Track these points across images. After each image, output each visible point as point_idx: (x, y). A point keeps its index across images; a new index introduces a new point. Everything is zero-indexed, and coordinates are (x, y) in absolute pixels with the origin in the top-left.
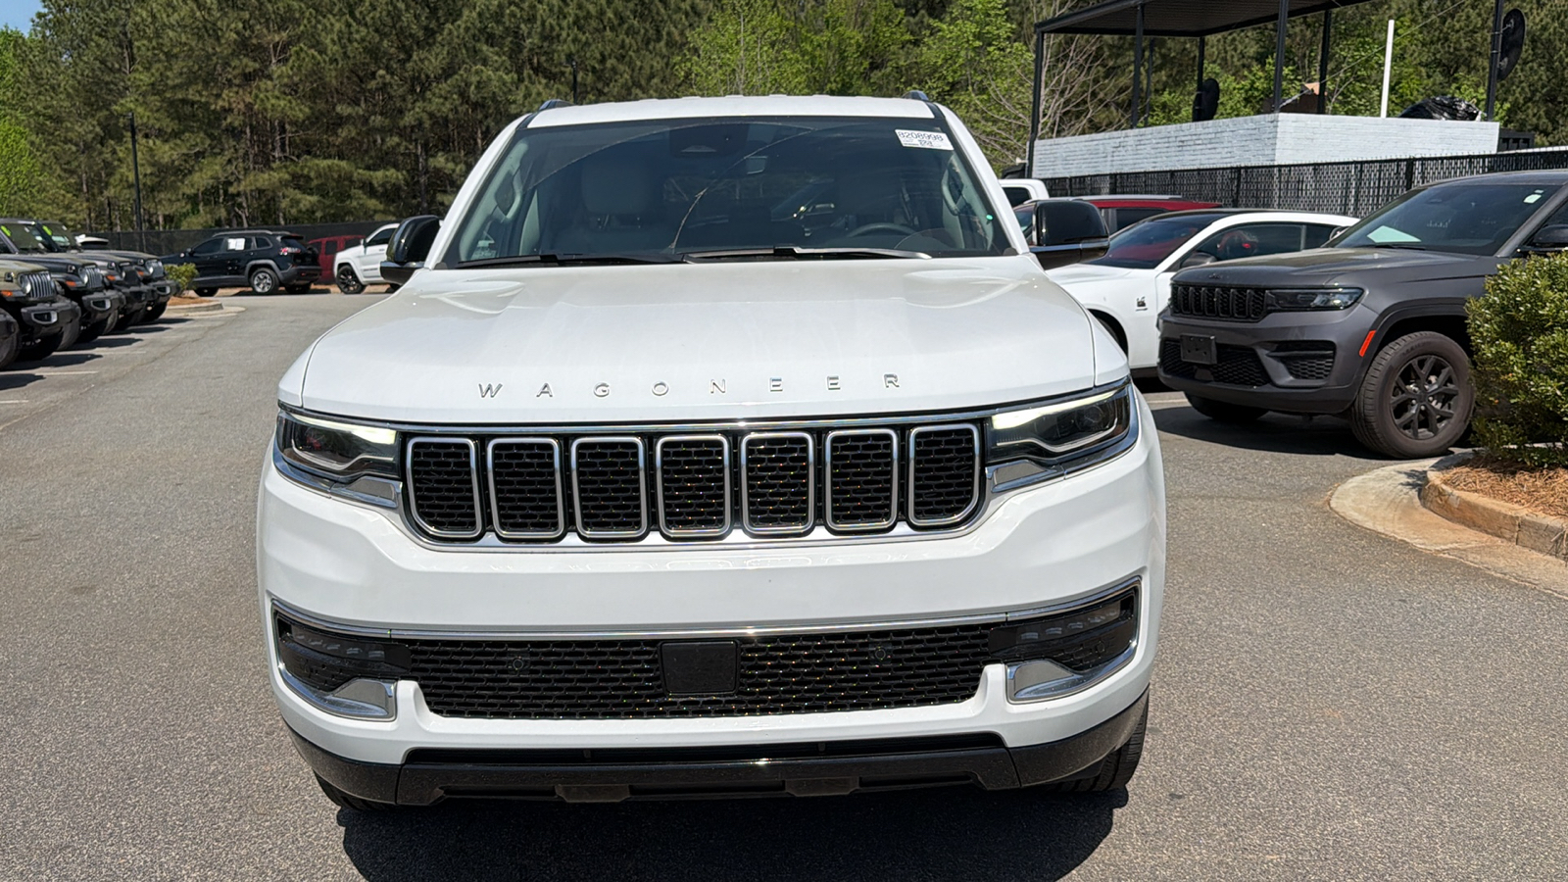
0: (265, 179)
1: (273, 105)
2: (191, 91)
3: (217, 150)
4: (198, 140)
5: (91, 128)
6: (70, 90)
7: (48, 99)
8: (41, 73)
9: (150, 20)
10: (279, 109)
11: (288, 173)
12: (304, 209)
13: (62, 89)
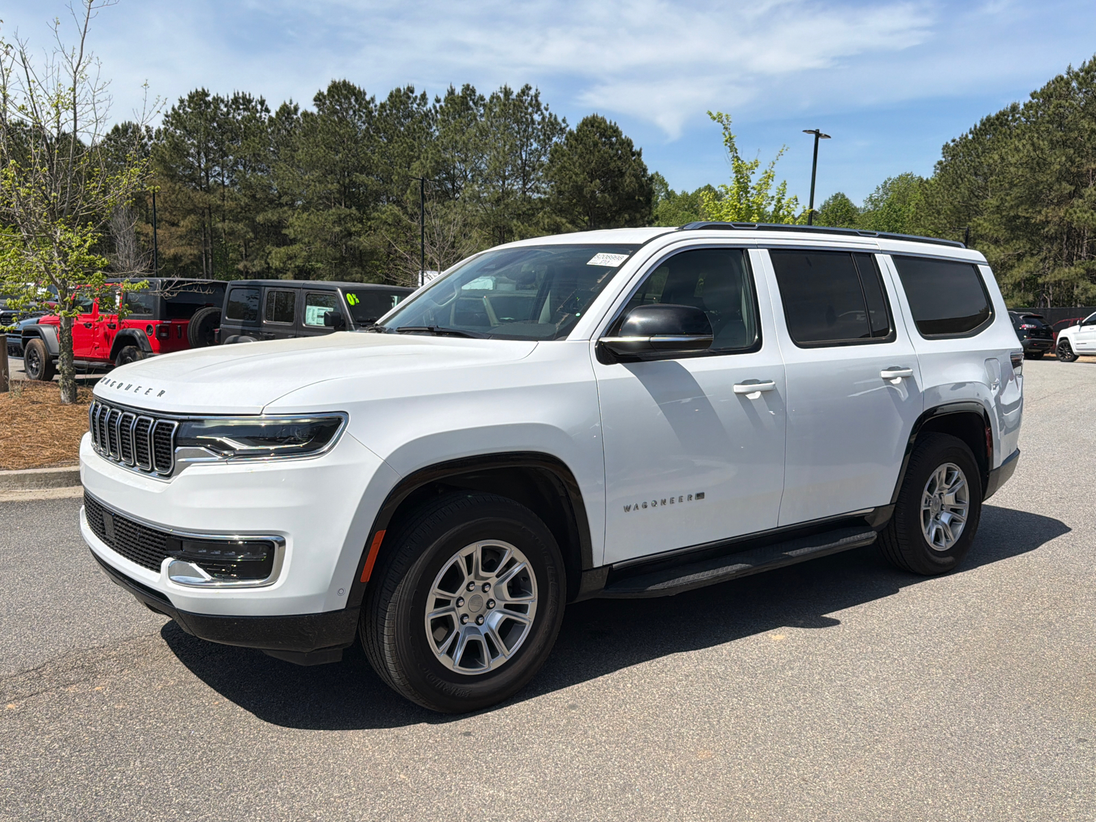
0: (1065, 272)
1: (1078, 218)
2: (1020, 209)
3: (1035, 252)
4: (1021, 245)
5: (957, 237)
6: (948, 212)
7: (933, 219)
8: (932, 202)
9: (999, 161)
10: (1083, 220)
11: (1084, 268)
12: (1090, 296)
13: (943, 212)
